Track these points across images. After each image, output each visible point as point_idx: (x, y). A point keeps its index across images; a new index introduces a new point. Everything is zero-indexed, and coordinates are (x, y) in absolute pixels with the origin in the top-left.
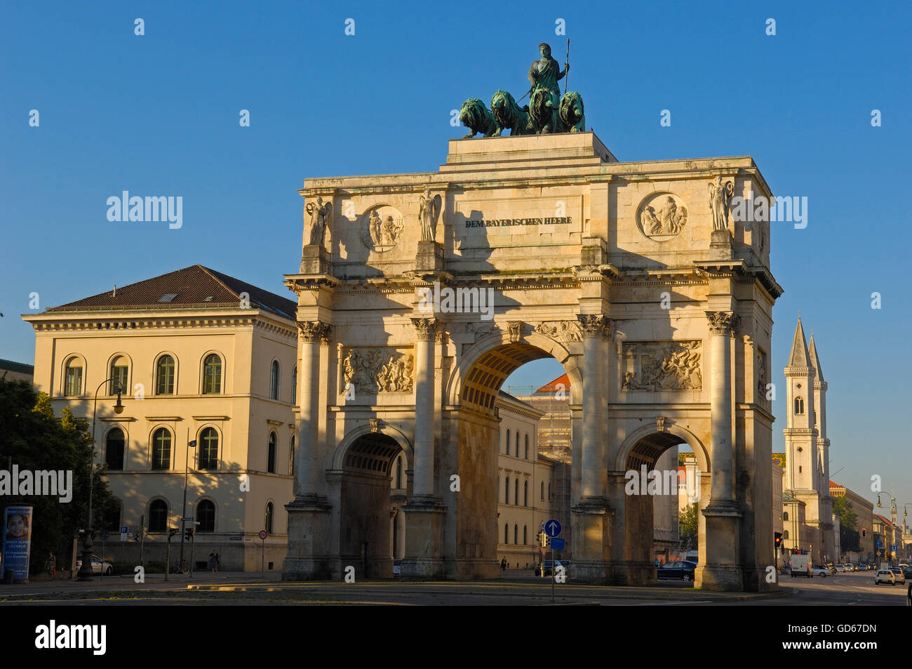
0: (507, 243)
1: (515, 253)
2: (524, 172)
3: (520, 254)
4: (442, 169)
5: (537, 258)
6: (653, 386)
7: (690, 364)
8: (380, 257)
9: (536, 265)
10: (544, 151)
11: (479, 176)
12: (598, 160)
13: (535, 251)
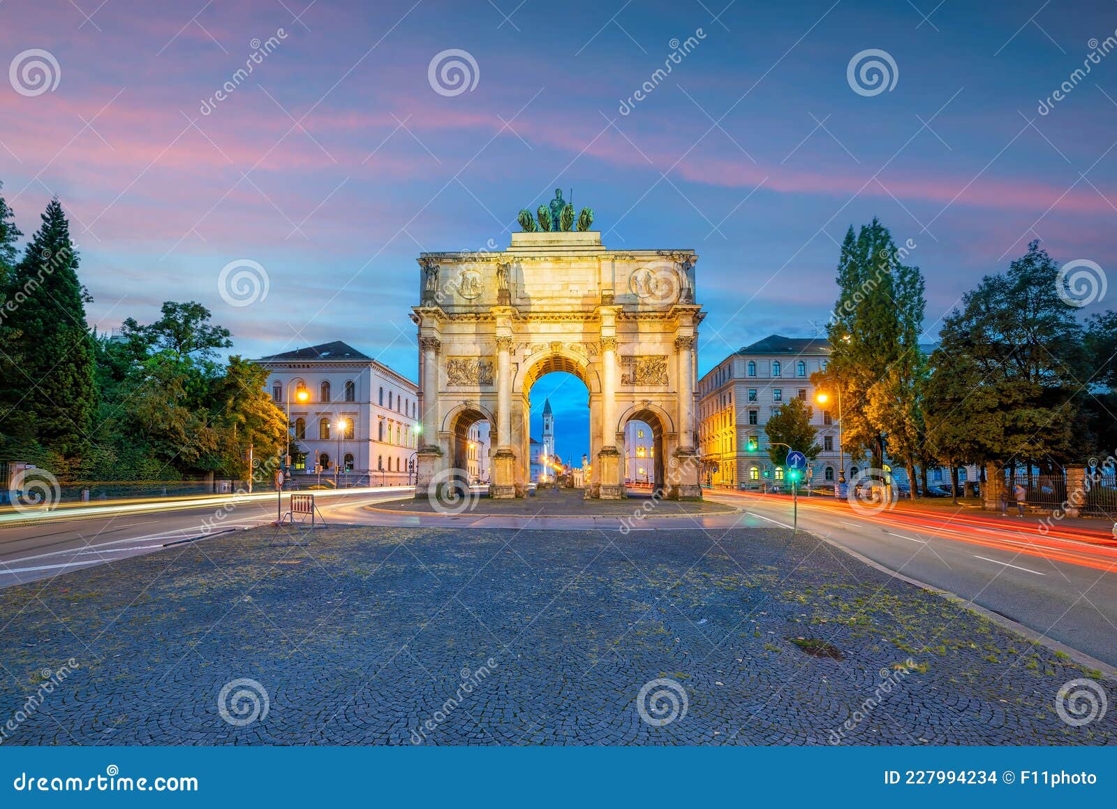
0: (550, 295)
1: (555, 302)
2: (559, 253)
3: (559, 302)
4: (508, 249)
5: (569, 305)
6: (640, 383)
7: (661, 370)
8: (470, 302)
9: (569, 309)
10: (571, 241)
11: (532, 254)
12: (604, 248)
13: (568, 301)
